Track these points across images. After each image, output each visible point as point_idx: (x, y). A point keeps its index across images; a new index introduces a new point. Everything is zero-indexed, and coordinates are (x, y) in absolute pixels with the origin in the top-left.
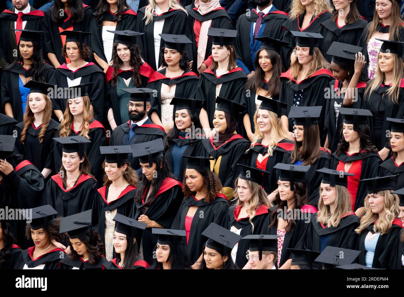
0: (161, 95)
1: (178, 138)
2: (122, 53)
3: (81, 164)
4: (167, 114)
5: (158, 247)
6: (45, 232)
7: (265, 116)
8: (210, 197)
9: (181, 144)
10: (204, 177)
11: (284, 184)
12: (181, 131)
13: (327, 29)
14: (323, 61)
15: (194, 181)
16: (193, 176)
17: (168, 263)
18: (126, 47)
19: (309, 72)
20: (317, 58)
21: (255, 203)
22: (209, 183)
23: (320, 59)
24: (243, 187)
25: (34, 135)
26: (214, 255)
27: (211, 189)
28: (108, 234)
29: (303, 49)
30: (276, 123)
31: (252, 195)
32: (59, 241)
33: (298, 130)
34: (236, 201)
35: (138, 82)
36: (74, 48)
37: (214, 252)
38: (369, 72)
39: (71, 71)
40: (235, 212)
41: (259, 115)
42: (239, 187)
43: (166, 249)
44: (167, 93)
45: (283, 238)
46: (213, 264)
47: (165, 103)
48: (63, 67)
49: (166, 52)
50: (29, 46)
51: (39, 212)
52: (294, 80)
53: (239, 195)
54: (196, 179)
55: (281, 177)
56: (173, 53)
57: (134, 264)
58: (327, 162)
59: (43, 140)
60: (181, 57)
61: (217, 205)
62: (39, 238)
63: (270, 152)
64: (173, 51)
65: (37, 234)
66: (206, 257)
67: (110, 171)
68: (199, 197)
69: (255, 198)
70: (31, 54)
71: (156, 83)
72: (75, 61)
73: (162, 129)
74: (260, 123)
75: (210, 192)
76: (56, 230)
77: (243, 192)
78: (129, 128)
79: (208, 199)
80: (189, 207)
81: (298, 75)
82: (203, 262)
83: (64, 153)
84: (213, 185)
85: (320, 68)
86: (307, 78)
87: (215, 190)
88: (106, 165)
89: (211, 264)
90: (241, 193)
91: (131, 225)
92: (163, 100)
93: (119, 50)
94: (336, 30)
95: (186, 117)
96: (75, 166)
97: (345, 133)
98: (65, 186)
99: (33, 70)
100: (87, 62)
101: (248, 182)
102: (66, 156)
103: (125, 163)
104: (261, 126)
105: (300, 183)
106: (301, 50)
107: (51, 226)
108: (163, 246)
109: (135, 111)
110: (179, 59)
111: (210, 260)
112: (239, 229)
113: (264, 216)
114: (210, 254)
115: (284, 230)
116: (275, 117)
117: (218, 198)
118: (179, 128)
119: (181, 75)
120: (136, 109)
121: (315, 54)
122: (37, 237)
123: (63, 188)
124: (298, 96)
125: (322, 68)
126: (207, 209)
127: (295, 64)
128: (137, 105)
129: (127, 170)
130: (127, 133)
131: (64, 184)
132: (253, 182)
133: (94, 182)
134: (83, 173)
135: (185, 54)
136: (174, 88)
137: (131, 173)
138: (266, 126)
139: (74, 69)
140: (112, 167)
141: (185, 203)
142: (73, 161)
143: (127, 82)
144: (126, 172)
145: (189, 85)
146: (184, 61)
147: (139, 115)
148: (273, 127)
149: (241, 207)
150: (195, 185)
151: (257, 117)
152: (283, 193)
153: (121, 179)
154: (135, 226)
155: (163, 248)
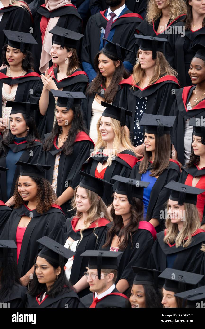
1: (13, 143)
4: (5, 116)
7: (108, 124)
8: (43, 208)
9: (16, 150)
10: (38, 186)
11: (120, 198)
12: (16, 136)
14: (168, 67)
15: (28, 188)
16: (27, 184)
19: (152, 78)
20: (160, 63)
21: (92, 214)
22: (44, 192)
23: (164, 65)
24: (83, 197)
26: (46, 268)
27: (45, 199)
29: (146, 53)
30: (120, 132)
31: (91, 205)
33: (148, 138)
37: (46, 265)
40: (73, 222)
41: (102, 122)
42: (78, 196)
44: (7, 94)
46: (45, 277)
49: (8, 51)
52: (137, 86)
53: (76, 205)
54: (30, 187)
55: (118, 190)
56: (16, 52)
60: (23, 57)
61: (51, 216)
63: (109, 161)
66: (38, 271)
68: (32, 207)
69: (93, 209)
74: (102, 131)
75: (44, 203)
77: (82, 202)
79: (41, 210)
80: (20, 217)
81: (140, 81)
84: (48, 195)
85: (165, 74)
86: (150, 85)
87: (49, 200)
89: (43, 278)
90: (79, 202)
92: (3, 101)
94: (189, 34)
95: (20, 122)
101: (88, 192)
104: (104, 134)
105: (137, 198)
106: (143, 53)
110: (21, 60)
111: (42, 273)
112: (76, 241)
113: (104, 228)
114: (43, 267)
115: (118, 248)
116: (119, 125)
117: (52, 208)
118: (13, 133)
121: (158, 59)
124: (141, 104)
125: (167, 75)
126: (42, 220)
127: (138, 69)
132: (93, 192)
135: (29, 54)
136: (15, 89)
138: (109, 134)
141: (16, 212)
146: (27, 62)
148: (116, 136)
149: (79, 219)
150: (29, 193)
151: (100, 124)
152: (119, 207)
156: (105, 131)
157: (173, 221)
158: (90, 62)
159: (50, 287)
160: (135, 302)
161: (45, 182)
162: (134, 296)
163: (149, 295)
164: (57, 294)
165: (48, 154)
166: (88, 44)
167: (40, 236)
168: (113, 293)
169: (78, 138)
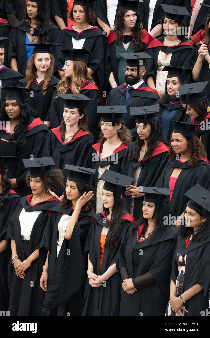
0: (158, 61)
1: (168, 103)
3: (80, 120)
4: (161, 79)
5: (144, 204)
6: (42, 181)
8: (193, 161)
9: (171, 108)
10: (188, 141)
12: (172, 97)
15: (179, 144)
16: (178, 140)
17: (153, 219)
18: (134, 13)
22: (193, 147)
25: (36, 90)
26: (194, 215)
27: (194, 153)
28: (100, 188)
32: (54, 191)
36: (81, 12)
37: (194, 213)
39: (76, 32)
43: (151, 207)
44: (163, 60)
46: (192, 222)
47: (161, 69)
48: (68, 28)
49: (165, 22)
50: (33, 6)
51: (39, 162)
54: (181, 142)
56: (172, 23)
57: (121, 218)
59: (46, 93)
61: (199, 168)
62: (35, 186)
64: (172, 22)
65: (34, 182)
67: (105, 129)
68: (183, 160)
70: (36, 14)
71: (154, 50)
72: (80, 23)
73: (156, 92)
75: (194, 156)
76: (52, 181)
78: (125, 90)
79: (191, 162)
80: (172, 169)
83: (65, 108)
84: (197, 150)
87: (198, 154)
88: (102, 123)
91: (116, 183)
92: (159, 66)
95: (176, 85)
96: (75, 122)
98: (63, 139)
100: (91, 25)
102: (67, 111)
103: (120, 122)
107: (47, 176)
108: (148, 204)
109: (130, 75)
114: (190, 214)
117: (201, 161)
118: (169, 94)
119: (178, 44)
120: (131, 74)
122: (34, 184)
123: (62, 140)
126: (191, 171)
129: (121, 128)
130: (123, 94)
131: (62, 138)
133: (91, 138)
134: (81, 129)
136: (170, 56)
137: (125, 132)
139: (79, 31)
140: (108, 125)
141: (169, 164)
142: (73, 116)
143: (126, 46)
144: (121, 131)
145: (184, 54)
147: (134, 79)
150: (180, 147)
153: (115, 137)
154: (120, 184)
155: (149, 205)
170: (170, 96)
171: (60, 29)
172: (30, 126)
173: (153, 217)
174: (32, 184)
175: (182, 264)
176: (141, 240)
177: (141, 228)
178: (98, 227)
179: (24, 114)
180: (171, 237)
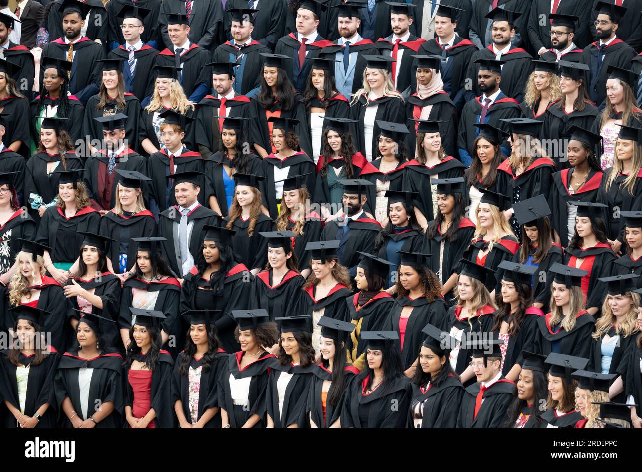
1: (393, 233)
2: (333, 141)
3: (288, 260)
4: (381, 207)
5: (369, 352)
6: (253, 335)
7: (486, 210)
9: (397, 239)
10: (420, 275)
11: (507, 285)
13: (554, 115)
15: (409, 278)
16: (408, 273)
17: (382, 369)
18: (337, 134)
21: (477, 302)
24: (466, 285)
25: (242, 228)
26: (431, 358)
30: (499, 218)
31: (475, 293)
34: (456, 300)
35: (350, 173)
36: (280, 136)
37: (431, 354)
38: (602, 162)
39: (279, 160)
40: (456, 311)
41: (480, 209)
42: (460, 284)
43: (378, 355)
44: (381, 185)
45: (506, 343)
46: (430, 367)
47: (379, 195)
48: (271, 156)
49: (381, 141)
50: (231, 134)
51: (251, 313)
52: (512, 173)
53: (459, 293)
54: (412, 277)
55: (504, 277)
58: (559, 258)
59: (253, 234)
62: (245, 341)
63: (490, 248)
64: (388, 140)
65: (244, 336)
66: (422, 360)
67: (316, 268)
68: (414, 296)
69: (477, 297)
70: (234, 143)
72: (282, 150)
73: (379, 224)
74: (481, 218)
77: (465, 290)
78: (343, 222)
80: (402, 307)
82: (419, 366)
83: (269, 248)
88: (312, 262)
89: (428, 368)
90: (462, 290)
91: (337, 328)
92: (378, 192)
93: (330, 137)
94: (563, 116)
95: (401, 211)
96: (282, 262)
97: (579, 227)
98: (271, 283)
99: (237, 160)
100: (296, 151)
101: (471, 279)
102: (271, 251)
103: (333, 259)
104: (483, 220)
105: (525, 285)
107: (259, 329)
109: (349, 204)
111: (427, 363)
112: (461, 330)
114: (427, 357)
115: (507, 334)
116: (497, 210)
118: (393, 223)
120: (350, 202)
123: (269, 285)
126: (424, 309)
128: (351, 198)
129: (335, 266)
130: (340, 227)
131: (269, 281)
132: (476, 279)
133: (302, 280)
134: (291, 269)
137: (340, 271)
138: (488, 220)
139: (282, 158)
140: (318, 263)
141: (398, 302)
142: (279, 256)
143: (338, 171)
144: (334, 269)
148: (496, 222)
149: (462, 308)
150: (410, 282)
151: (478, 211)
152: (506, 295)
153: (330, 277)
154: (342, 329)
155: (375, 353)
156: (484, 218)
157: (558, 304)
158: (467, 148)
159: (435, 376)
160: (523, 387)
161: (428, 271)
162: (522, 381)
163: (538, 382)
164: (441, 383)
165: (432, 242)
166: (464, 131)
167: (424, 326)
168: (501, 380)
169: (462, 224)
170: (395, 225)
171: (261, 159)
172: (230, 271)
173: (380, 367)
174: (241, 338)
175: (419, 416)
176: (367, 393)
177: (366, 381)
178: (319, 382)
179: (223, 259)
180: (403, 386)
